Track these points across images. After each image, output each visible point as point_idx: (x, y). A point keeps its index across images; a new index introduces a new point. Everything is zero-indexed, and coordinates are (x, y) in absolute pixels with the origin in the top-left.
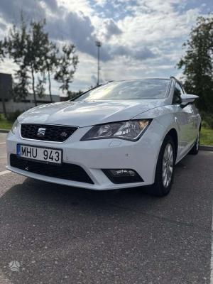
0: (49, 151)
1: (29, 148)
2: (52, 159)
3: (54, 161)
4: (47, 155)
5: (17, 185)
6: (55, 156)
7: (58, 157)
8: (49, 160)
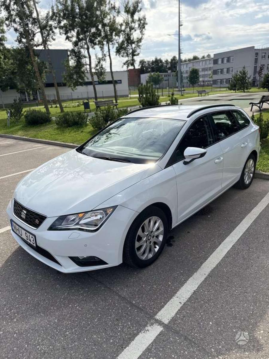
0: (28, 234)
1: (17, 226)
2: (30, 240)
3: (32, 243)
4: (27, 237)
5: (15, 252)
6: (32, 239)
7: (33, 240)
8: (28, 241)
